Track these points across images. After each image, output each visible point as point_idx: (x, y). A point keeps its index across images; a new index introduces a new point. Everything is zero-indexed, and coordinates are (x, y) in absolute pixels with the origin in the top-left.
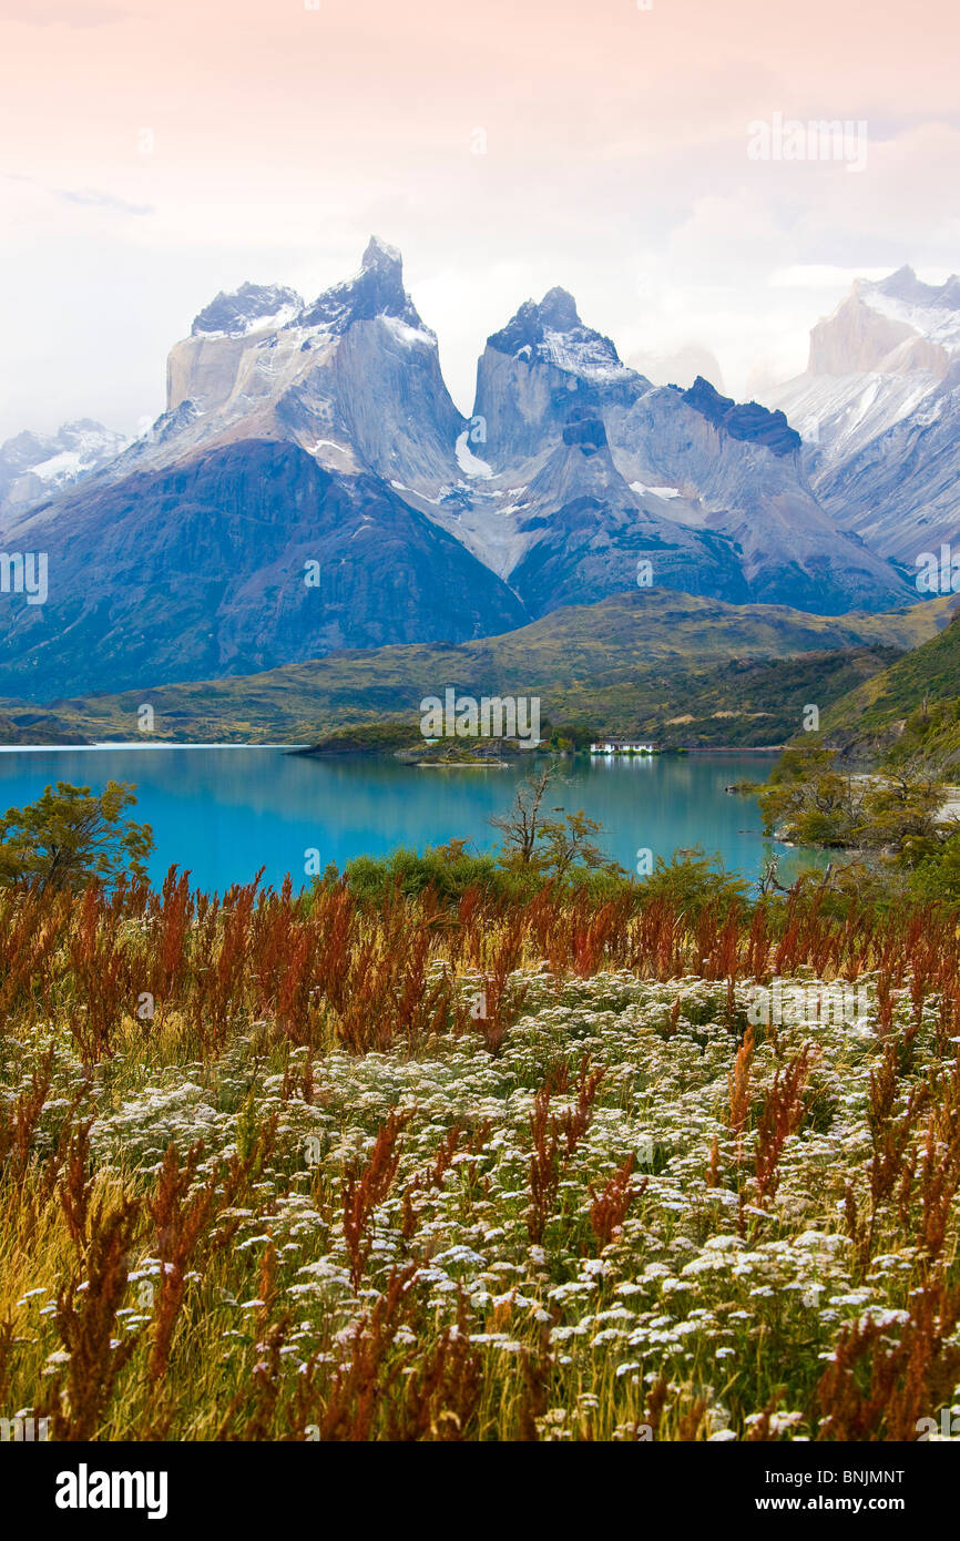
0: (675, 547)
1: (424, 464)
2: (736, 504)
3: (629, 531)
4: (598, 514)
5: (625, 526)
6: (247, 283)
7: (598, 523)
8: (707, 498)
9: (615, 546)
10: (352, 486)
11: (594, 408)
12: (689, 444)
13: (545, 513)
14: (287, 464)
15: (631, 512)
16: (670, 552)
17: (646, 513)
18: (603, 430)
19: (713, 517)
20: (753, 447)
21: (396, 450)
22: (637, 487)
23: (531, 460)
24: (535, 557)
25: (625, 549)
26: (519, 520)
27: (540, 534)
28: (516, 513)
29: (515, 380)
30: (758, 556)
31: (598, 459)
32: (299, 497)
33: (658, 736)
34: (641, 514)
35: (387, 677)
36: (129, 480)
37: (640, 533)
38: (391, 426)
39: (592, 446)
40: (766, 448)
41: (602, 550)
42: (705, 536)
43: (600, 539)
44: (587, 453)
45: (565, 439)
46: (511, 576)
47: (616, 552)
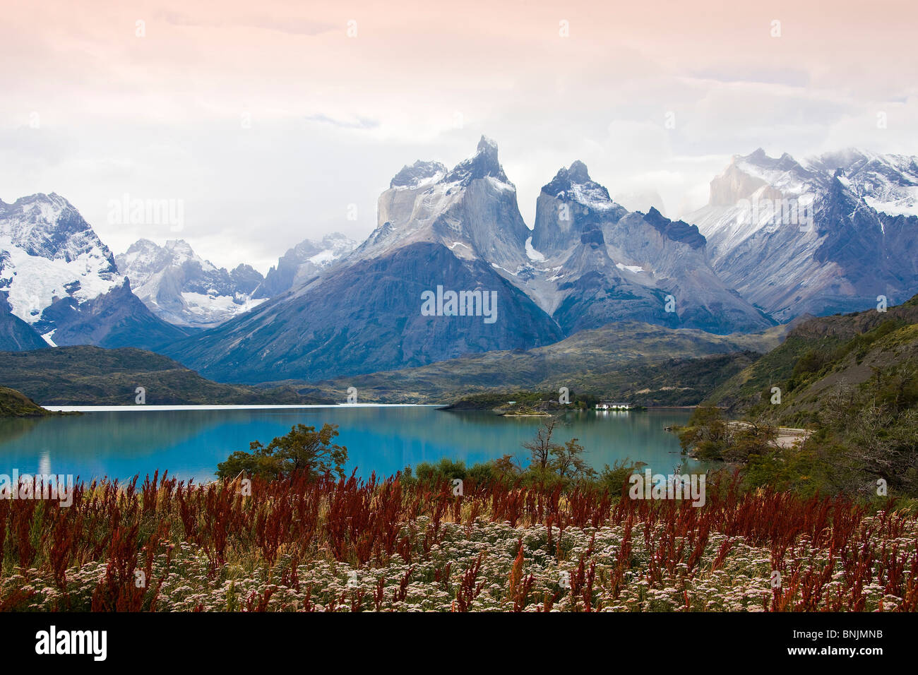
0: (640, 298)
1: (508, 254)
2: (672, 275)
3: (616, 289)
4: (600, 280)
5: (614, 287)
6: (418, 161)
7: (600, 285)
8: (657, 272)
9: (609, 297)
10: (472, 266)
11: (597, 224)
12: (647, 243)
13: (572, 280)
14: (438, 255)
15: (617, 280)
16: (638, 301)
17: (625, 280)
18: (602, 236)
19: (660, 282)
20: (681, 244)
21: (494, 247)
22: (620, 266)
23: (564, 252)
24: (567, 304)
25: (613, 299)
26: (558, 284)
27: (569, 291)
28: (557, 280)
29: (557, 210)
30: (685, 303)
31: (599, 251)
32: (444, 272)
33: (631, 400)
34: (622, 280)
35: (489, 368)
36: (358, 265)
37: (622, 291)
38: (492, 234)
39: (596, 244)
40: (688, 245)
41: (602, 300)
42: (655, 292)
43: (601, 294)
44: (594, 248)
45: (582, 241)
46: (555, 314)
47: (609, 301)
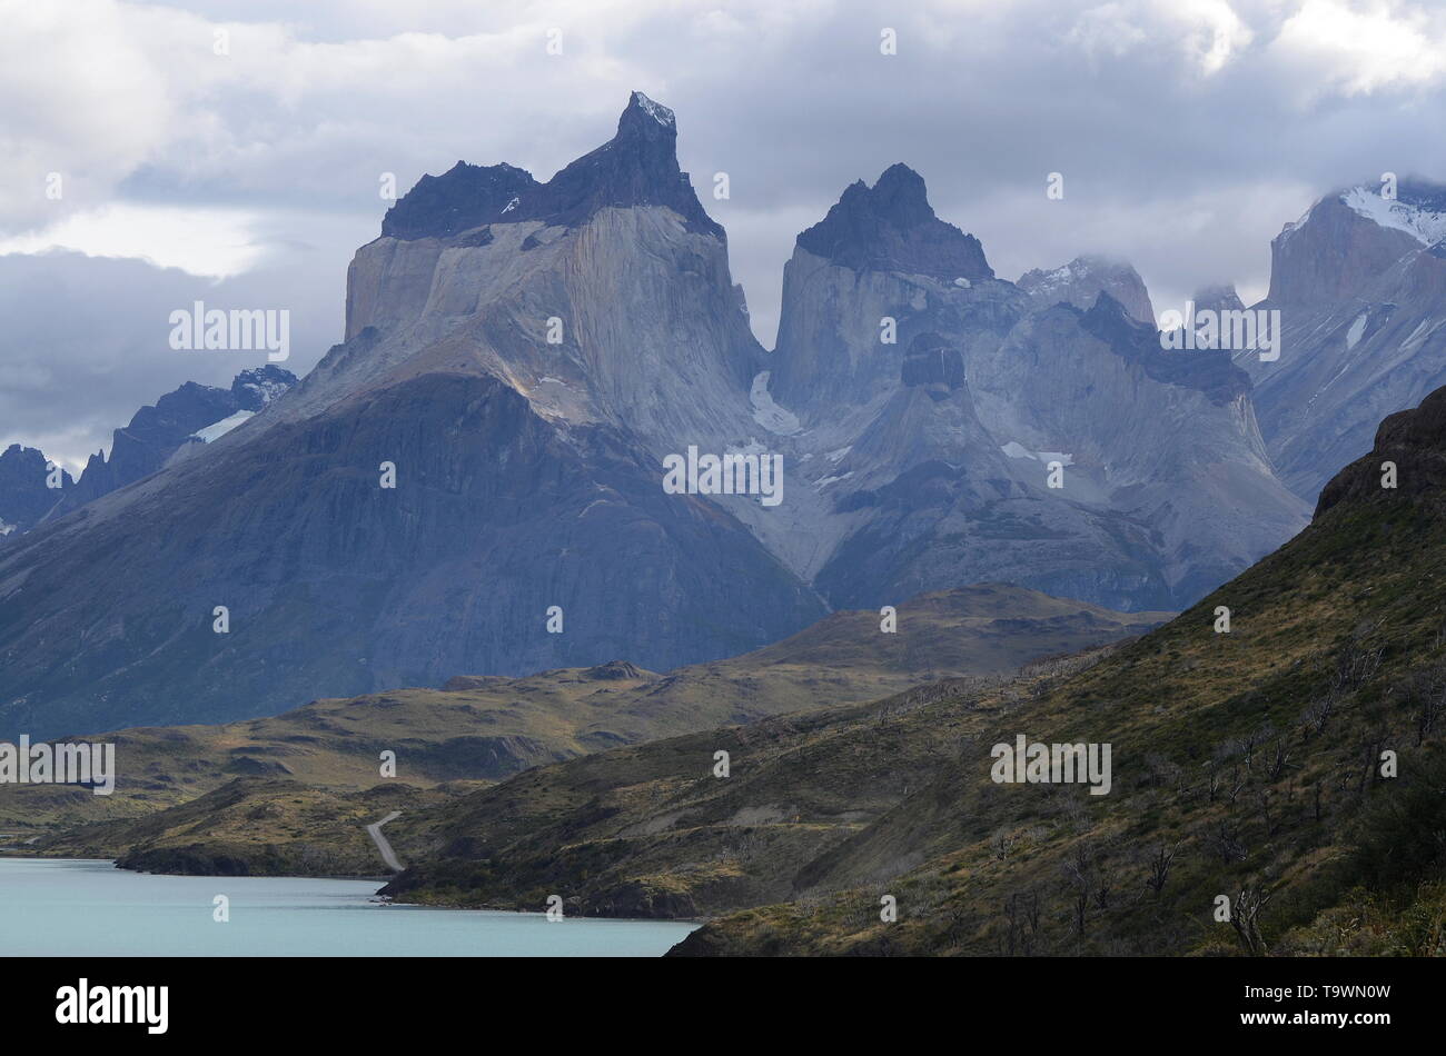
0: (1063, 534)
1: (701, 414)
2: (1156, 474)
3: (996, 511)
4: (949, 487)
5: (990, 504)
6: (461, 163)
7: (950, 500)
8: (1114, 466)
9: (973, 533)
10: (584, 443)
11: (948, 336)
12: (1089, 389)
13: (873, 485)
14: (488, 409)
15: (1000, 485)
16: (1055, 543)
17: (1022, 485)
18: (960, 367)
19: (1121, 494)
20: (1182, 392)
21: (660, 393)
22: (1011, 450)
23: (859, 409)
24: (855, 549)
25: (986, 537)
26: (836, 496)
27: (864, 516)
28: (832, 485)
29: (836, 294)
30: (1187, 550)
31: (952, 407)
32: (504, 457)
34: (1015, 487)
37: (1011, 515)
38: (653, 358)
39: (945, 388)
40: (1200, 394)
41: (954, 539)
42: (1109, 520)
43: (954, 523)
44: (938, 397)
45: (904, 379)
46: (820, 577)
47: (973, 542)
